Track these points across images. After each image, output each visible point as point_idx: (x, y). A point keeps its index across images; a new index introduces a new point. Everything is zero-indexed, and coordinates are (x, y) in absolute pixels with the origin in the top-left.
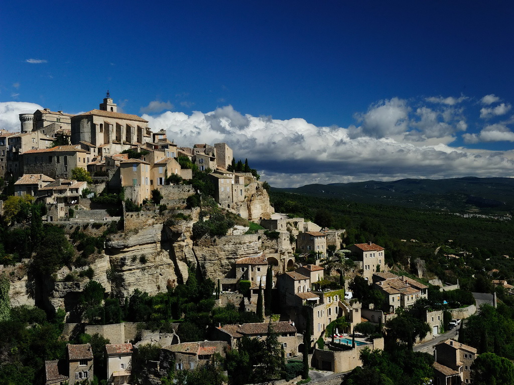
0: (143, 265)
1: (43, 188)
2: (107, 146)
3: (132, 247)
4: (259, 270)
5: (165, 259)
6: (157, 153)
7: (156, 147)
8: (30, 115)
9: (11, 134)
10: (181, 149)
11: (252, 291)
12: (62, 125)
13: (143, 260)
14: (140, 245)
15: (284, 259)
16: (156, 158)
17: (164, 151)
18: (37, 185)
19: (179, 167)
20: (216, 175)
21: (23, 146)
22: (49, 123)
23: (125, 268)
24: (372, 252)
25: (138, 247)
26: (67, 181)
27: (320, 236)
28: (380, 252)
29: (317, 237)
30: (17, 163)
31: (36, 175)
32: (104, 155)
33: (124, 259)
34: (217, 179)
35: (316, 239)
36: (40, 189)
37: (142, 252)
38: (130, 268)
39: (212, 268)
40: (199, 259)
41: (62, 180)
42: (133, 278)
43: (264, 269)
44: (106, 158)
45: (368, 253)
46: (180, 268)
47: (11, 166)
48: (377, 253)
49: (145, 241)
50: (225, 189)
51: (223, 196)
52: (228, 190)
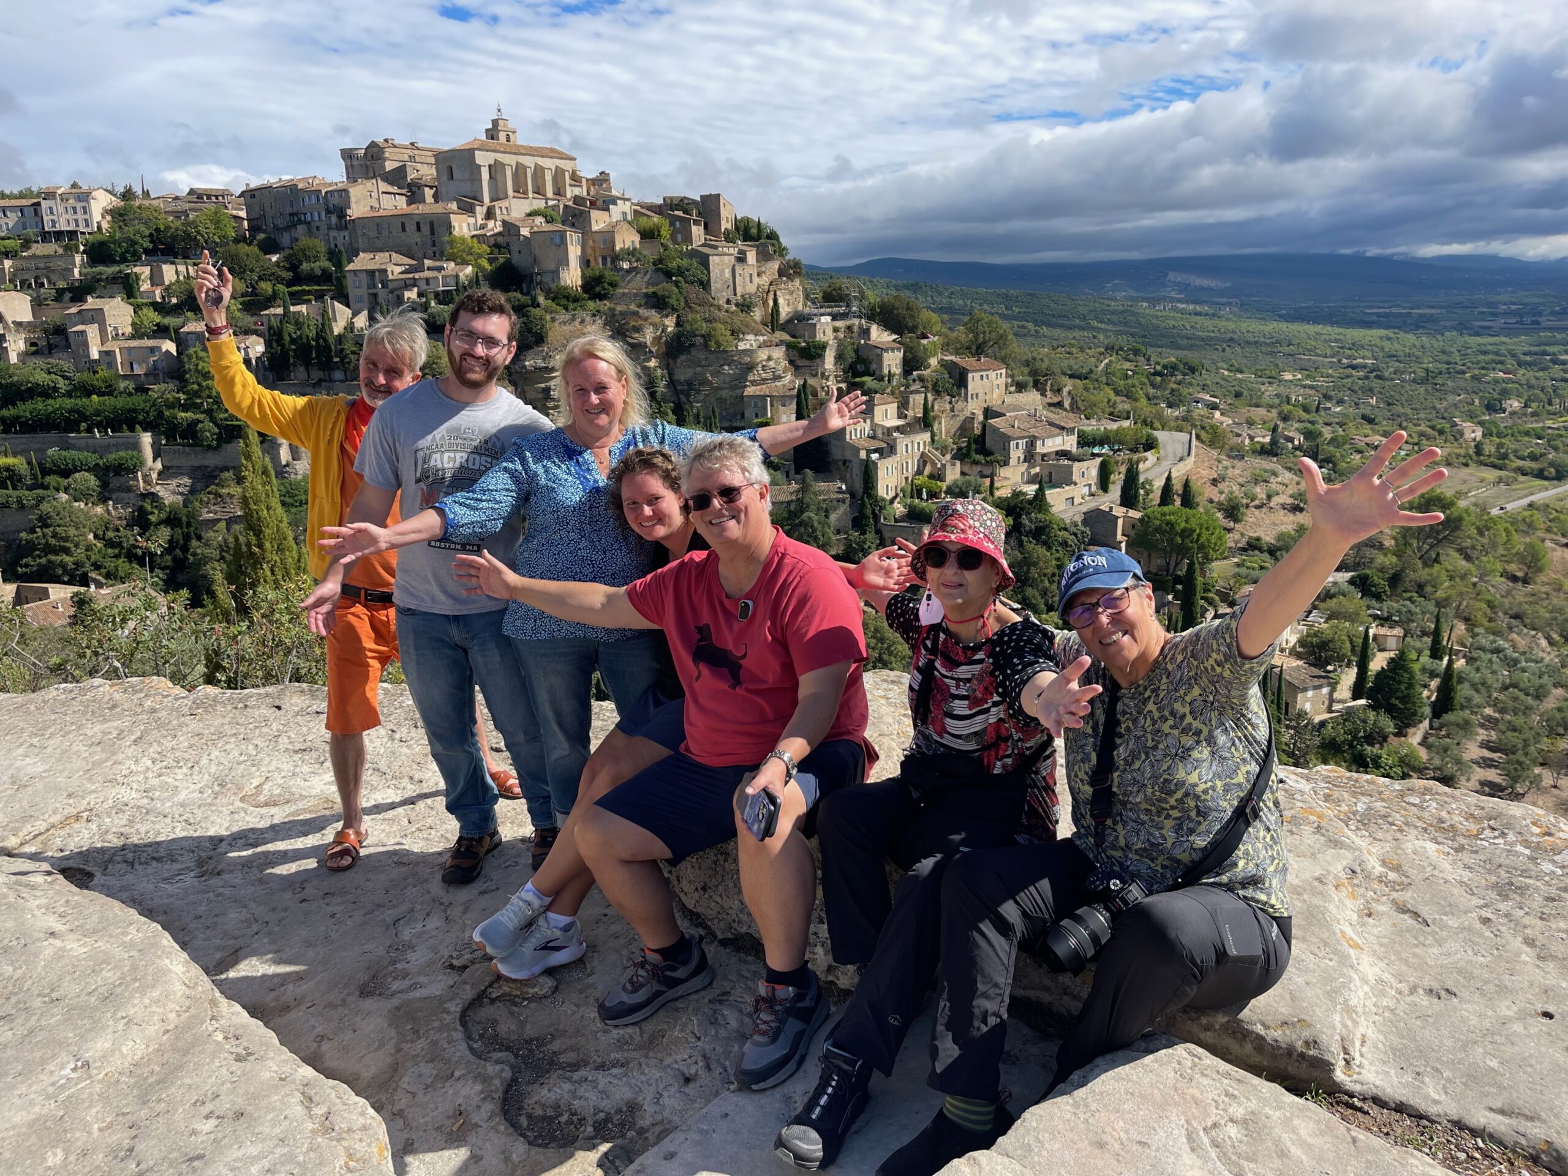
1: (396, 276)
2: (504, 204)
4: (784, 404)
6: (595, 214)
7: (593, 204)
8: (359, 151)
9: (330, 185)
10: (638, 204)
12: (420, 166)
16: (593, 222)
17: (608, 210)
18: (385, 271)
19: (637, 238)
20: (705, 250)
21: (353, 205)
22: (397, 165)
24: (984, 373)
26: (438, 264)
27: (892, 350)
28: (999, 372)
29: (886, 350)
30: (346, 233)
31: (382, 254)
32: (499, 217)
33: (546, 390)
34: (707, 256)
35: (885, 355)
36: (391, 277)
39: (702, 403)
40: (678, 387)
41: (428, 263)
43: (792, 404)
44: (504, 222)
45: (977, 375)
47: (335, 238)
48: (992, 374)
50: (722, 272)
51: (719, 286)
52: (727, 275)
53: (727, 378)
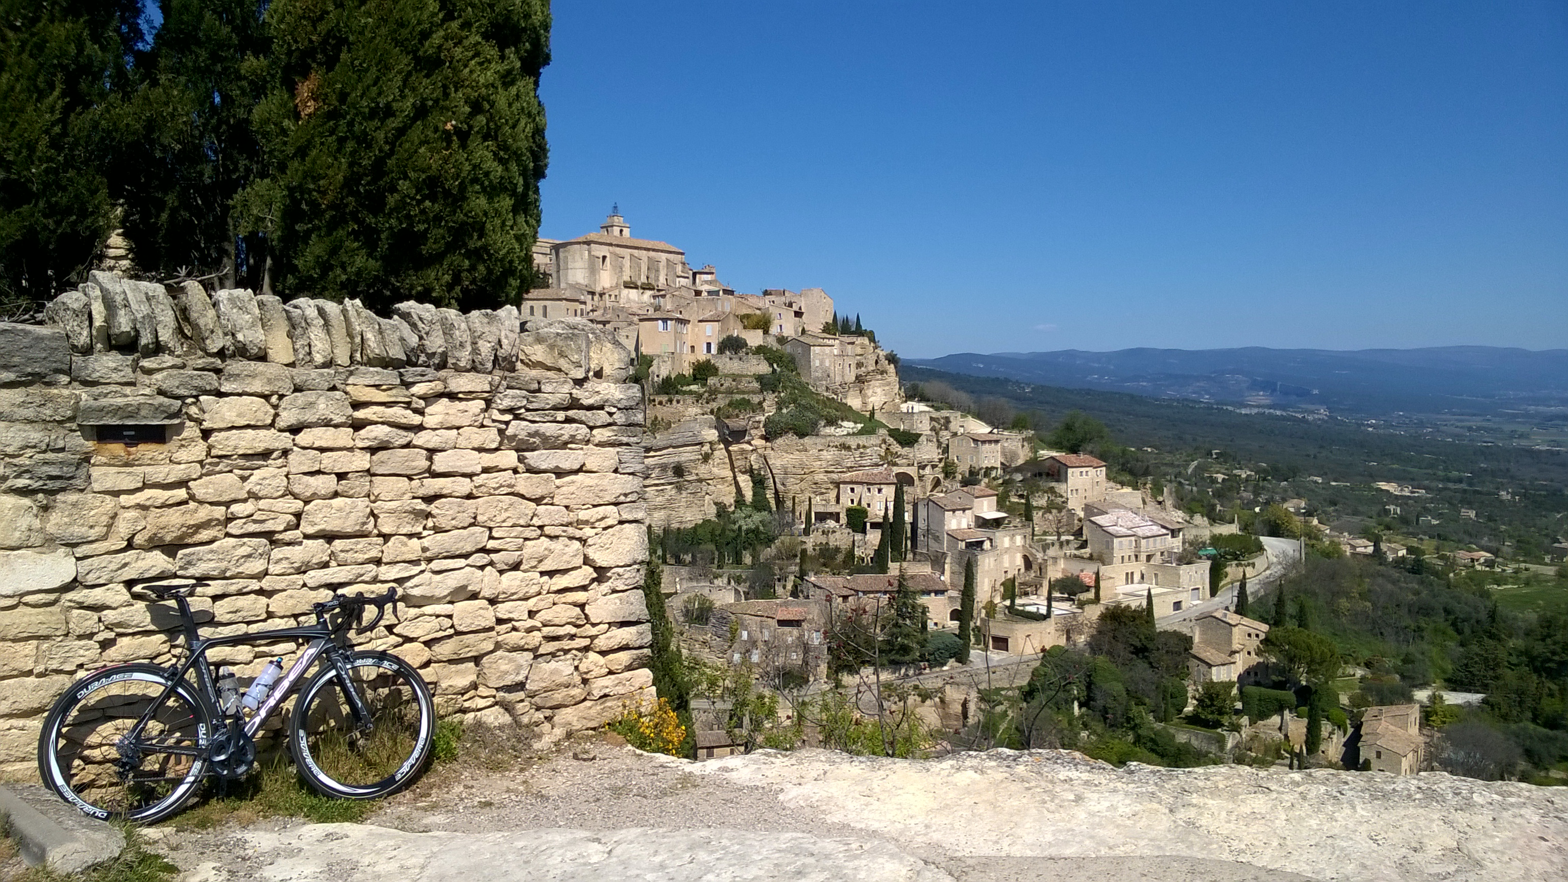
0: (679, 479)
2: (613, 292)
3: (660, 450)
4: (880, 491)
5: (715, 470)
7: (699, 294)
10: (741, 296)
11: (868, 525)
13: (679, 470)
14: (674, 447)
15: (925, 476)
16: (700, 311)
17: (713, 300)
19: (739, 326)
20: (805, 341)
24: (1084, 470)
25: (671, 450)
27: (990, 442)
28: (1099, 469)
29: (984, 442)
34: (808, 346)
35: (983, 448)
37: (676, 459)
38: (657, 482)
39: (797, 487)
40: (774, 471)
43: (889, 492)
45: (1077, 471)
46: (742, 485)
48: (1092, 471)
49: (681, 441)
50: (822, 362)
51: (819, 374)
52: (827, 364)
53: (824, 464)
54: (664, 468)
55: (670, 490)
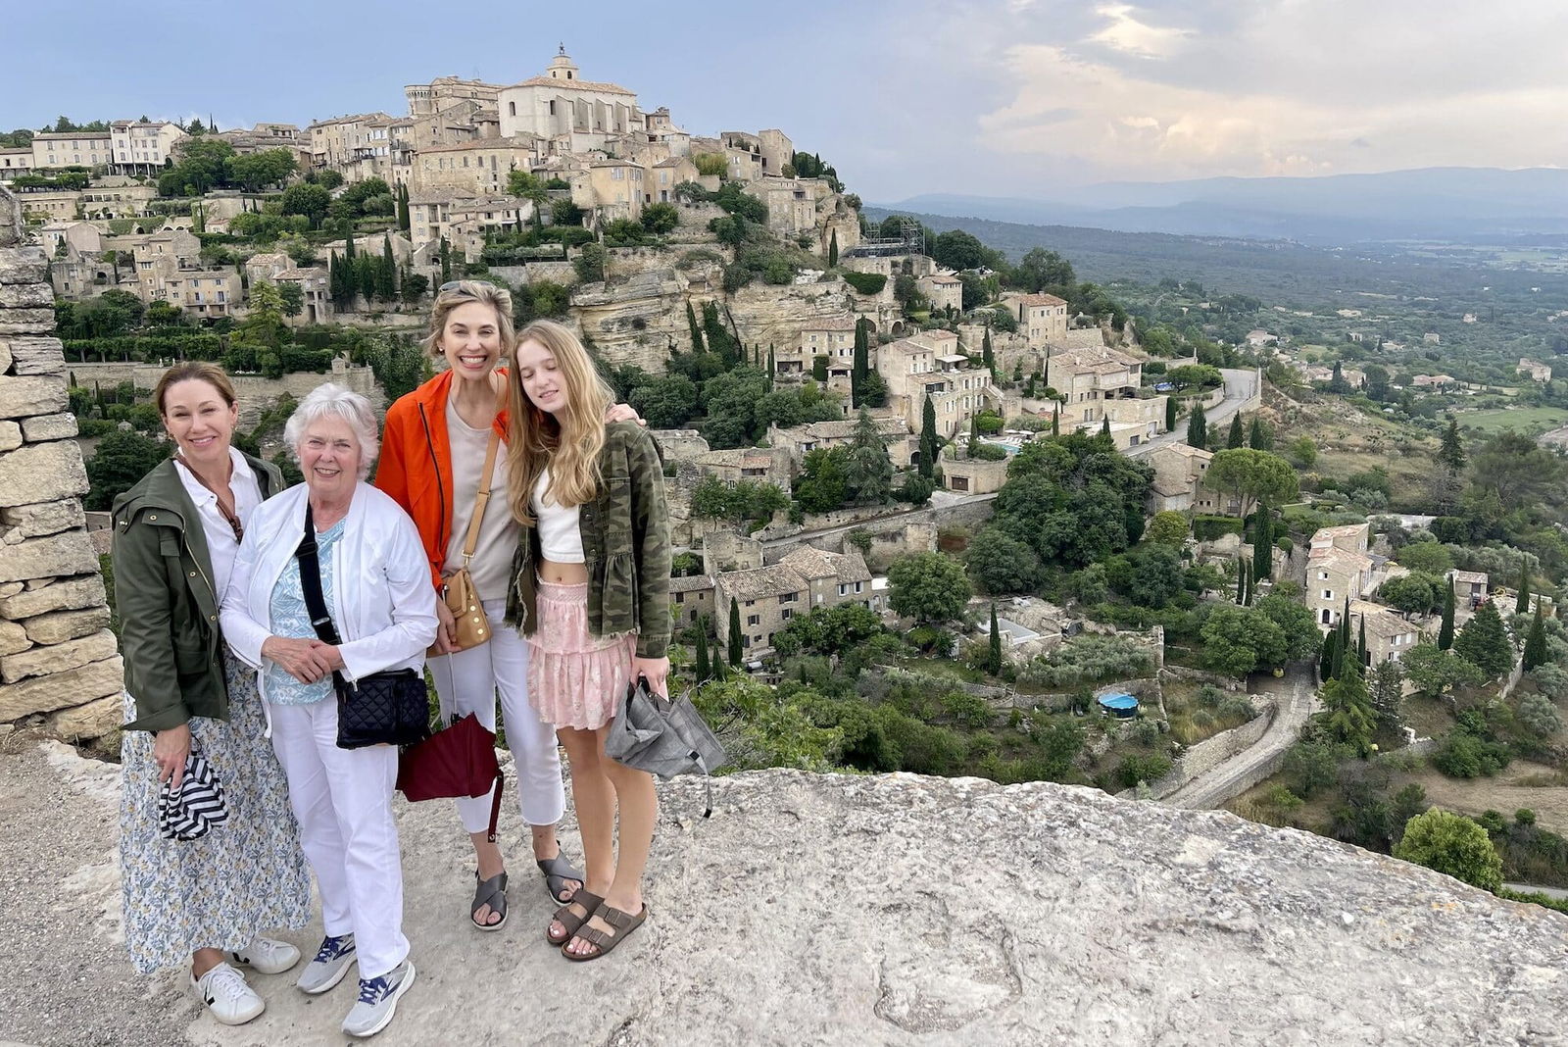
0: (639, 333)
1: (458, 209)
2: (564, 139)
3: (619, 304)
4: (841, 338)
5: (677, 323)
6: (654, 150)
7: (653, 140)
8: (423, 88)
10: (697, 140)
11: (830, 373)
12: (481, 103)
13: (639, 324)
14: (636, 300)
15: (886, 321)
16: (654, 157)
17: (667, 145)
18: (447, 204)
19: (696, 173)
20: (764, 185)
22: (460, 101)
23: (609, 337)
24: (1045, 309)
25: (629, 304)
27: (951, 284)
28: (1060, 308)
32: (559, 152)
33: (605, 323)
35: (944, 290)
36: (452, 210)
37: (637, 313)
38: (618, 337)
39: (759, 337)
40: (736, 322)
42: (623, 353)
44: (565, 157)
45: (1038, 310)
47: (398, 173)
48: (1053, 311)
49: (641, 294)
50: (781, 207)
51: (778, 220)
52: (786, 210)
53: (785, 313)
54: (623, 322)
55: (632, 345)
